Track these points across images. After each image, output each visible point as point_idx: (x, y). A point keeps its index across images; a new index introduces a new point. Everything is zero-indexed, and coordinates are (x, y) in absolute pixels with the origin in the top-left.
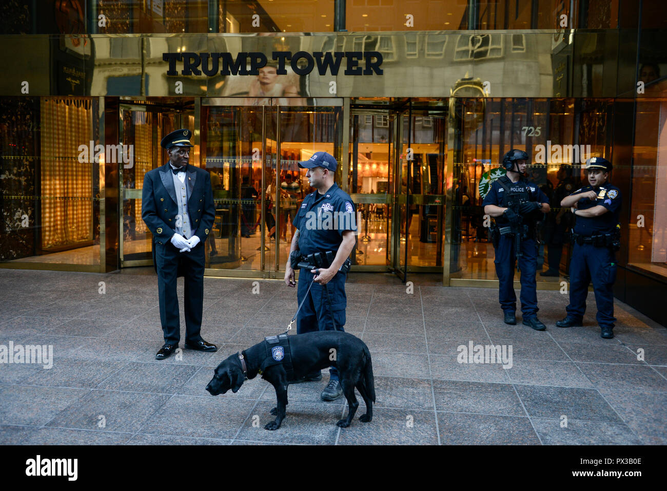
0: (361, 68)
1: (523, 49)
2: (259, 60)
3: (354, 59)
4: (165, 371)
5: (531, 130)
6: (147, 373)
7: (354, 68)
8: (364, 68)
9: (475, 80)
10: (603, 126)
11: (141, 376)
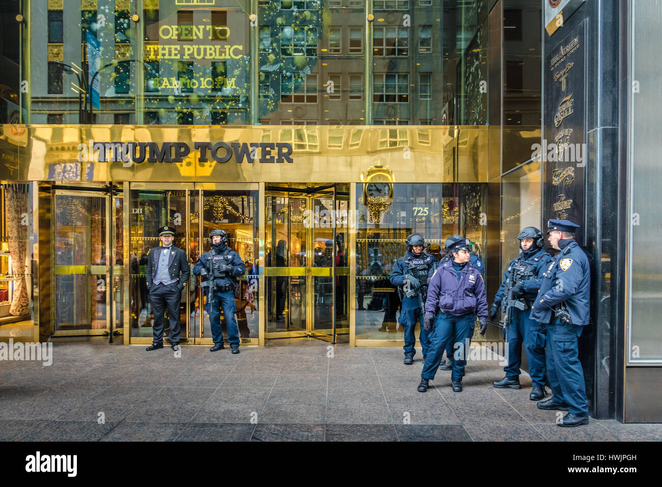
0: (274, 157)
1: (428, 143)
2: (183, 150)
3: (268, 149)
4: (84, 427)
5: (420, 210)
6: (67, 430)
7: (268, 157)
8: (276, 157)
9: (384, 168)
10: (480, 205)
11: (62, 432)
